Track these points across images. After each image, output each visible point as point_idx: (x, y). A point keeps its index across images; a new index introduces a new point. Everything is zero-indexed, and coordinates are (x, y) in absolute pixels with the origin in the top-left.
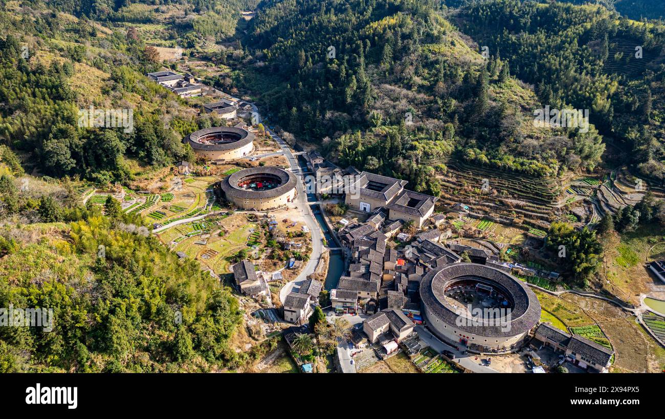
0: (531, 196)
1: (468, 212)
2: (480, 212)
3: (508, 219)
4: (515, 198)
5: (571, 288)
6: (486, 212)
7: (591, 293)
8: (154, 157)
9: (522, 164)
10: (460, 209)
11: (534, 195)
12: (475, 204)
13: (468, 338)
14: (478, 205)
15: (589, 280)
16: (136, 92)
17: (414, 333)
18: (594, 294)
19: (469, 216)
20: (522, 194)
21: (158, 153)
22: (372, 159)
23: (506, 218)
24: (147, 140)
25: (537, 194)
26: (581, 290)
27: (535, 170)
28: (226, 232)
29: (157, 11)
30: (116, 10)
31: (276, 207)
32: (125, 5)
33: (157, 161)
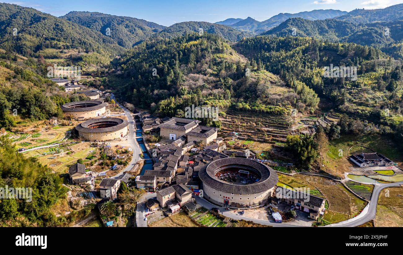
0: (276, 125)
1: (238, 136)
2: (245, 136)
3: (262, 139)
4: (266, 127)
5: (301, 171)
6: (249, 136)
7: (313, 173)
8: (31, 113)
9: (270, 108)
10: (233, 135)
11: (278, 124)
12: (242, 132)
13: (229, 198)
14: (244, 132)
15: (312, 165)
16: (30, 81)
17: (193, 199)
18: (315, 173)
19: (239, 138)
20: (271, 124)
21: (35, 110)
22: (179, 111)
23: (261, 138)
24: (28, 101)
25: (280, 124)
26: (306, 171)
27: (278, 111)
28: (72, 152)
29: (61, 52)
30: (35, 52)
31: (112, 139)
32: (41, 50)
33: (34, 115)
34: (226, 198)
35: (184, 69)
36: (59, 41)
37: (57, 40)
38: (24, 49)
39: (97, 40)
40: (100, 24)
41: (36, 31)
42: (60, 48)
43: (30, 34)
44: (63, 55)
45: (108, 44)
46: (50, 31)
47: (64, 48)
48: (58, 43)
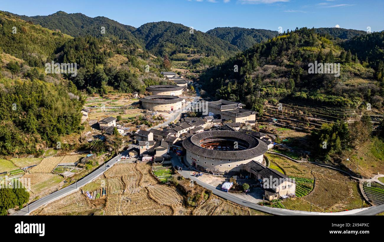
0: (328, 116)
1: (276, 123)
2: (284, 123)
3: (302, 128)
4: (314, 117)
6: (288, 123)
7: (329, 165)
8: (120, 86)
9: (331, 98)
10: (272, 121)
11: (329, 115)
12: (283, 119)
13: (196, 160)
14: (285, 119)
16: (138, 68)
18: (332, 166)
19: (276, 125)
20: (323, 115)
21: (123, 84)
22: (232, 96)
23: (300, 127)
25: (333, 115)
27: (338, 102)
28: (124, 113)
29: (188, 56)
30: (171, 55)
31: (163, 110)
32: (175, 54)
33: (122, 88)
34: (194, 159)
35: (262, 62)
36: (190, 47)
37: (188, 47)
38: (163, 53)
39: (224, 48)
40: (233, 36)
41: (176, 40)
42: (188, 53)
43: (171, 42)
44: (189, 58)
45: (233, 51)
46: (186, 40)
47: (192, 53)
48: (189, 49)
